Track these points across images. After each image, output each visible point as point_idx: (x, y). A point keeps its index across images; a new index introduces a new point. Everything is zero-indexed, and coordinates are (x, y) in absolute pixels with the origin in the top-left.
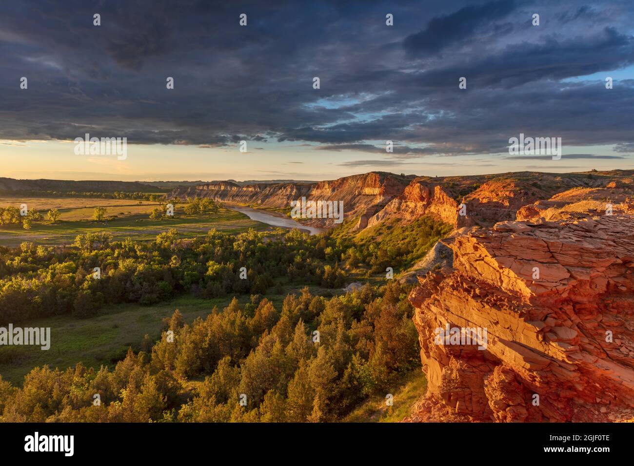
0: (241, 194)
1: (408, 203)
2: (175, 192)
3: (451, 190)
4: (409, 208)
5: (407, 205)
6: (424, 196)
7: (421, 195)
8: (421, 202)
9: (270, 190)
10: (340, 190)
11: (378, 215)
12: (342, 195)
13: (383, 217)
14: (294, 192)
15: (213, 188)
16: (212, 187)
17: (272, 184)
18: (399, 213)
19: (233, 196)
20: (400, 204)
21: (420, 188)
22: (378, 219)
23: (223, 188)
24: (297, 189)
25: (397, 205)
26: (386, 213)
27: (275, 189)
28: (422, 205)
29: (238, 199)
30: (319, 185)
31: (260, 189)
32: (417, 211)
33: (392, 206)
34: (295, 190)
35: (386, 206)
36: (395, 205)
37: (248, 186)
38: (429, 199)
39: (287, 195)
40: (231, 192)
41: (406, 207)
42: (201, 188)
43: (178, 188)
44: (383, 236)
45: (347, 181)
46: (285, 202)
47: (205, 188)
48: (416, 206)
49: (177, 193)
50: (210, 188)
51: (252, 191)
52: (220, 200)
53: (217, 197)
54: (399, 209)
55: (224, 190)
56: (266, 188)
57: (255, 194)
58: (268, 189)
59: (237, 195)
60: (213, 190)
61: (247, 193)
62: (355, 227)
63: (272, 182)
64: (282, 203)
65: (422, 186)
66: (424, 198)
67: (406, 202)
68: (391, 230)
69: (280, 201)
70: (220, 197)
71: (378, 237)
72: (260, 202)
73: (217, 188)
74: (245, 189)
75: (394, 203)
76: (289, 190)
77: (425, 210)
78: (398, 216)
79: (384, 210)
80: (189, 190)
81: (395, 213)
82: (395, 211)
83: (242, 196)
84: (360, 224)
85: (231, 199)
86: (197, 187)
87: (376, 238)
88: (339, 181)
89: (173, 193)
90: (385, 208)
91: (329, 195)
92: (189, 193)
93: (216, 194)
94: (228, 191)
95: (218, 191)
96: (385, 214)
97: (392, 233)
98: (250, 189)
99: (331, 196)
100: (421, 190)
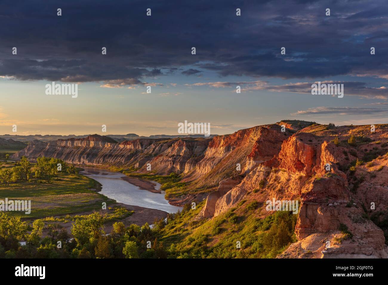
0: (116, 153)
1: (280, 173)
2: (29, 150)
3: (346, 149)
4: (279, 183)
5: (276, 177)
6: (302, 161)
7: (297, 159)
8: (297, 173)
9: (155, 148)
10: (237, 148)
11: (230, 194)
12: (238, 157)
13: (237, 199)
14: (183, 151)
15: (80, 145)
16: (77, 144)
17: (160, 140)
18: (262, 193)
19: (105, 156)
20: (267, 174)
21: (296, 146)
22: (228, 202)
23: (92, 144)
24: (188, 147)
25: (261, 178)
26: (243, 191)
27: (162, 146)
28: (297, 177)
29: (111, 161)
30: (214, 142)
31: (142, 146)
32: (289, 189)
33: (255, 178)
34: (184, 149)
35: (245, 179)
36: (258, 176)
37: (126, 142)
38: (312, 166)
39: (173, 156)
40: (102, 151)
41: (275, 180)
42: (63, 144)
43: (33, 144)
44: (224, 235)
45: (248, 135)
46: (169, 167)
47: (69, 144)
48: (288, 180)
49: (31, 151)
50: (75, 144)
51: (131, 150)
52: (87, 162)
53: (84, 158)
54: (263, 184)
55: (93, 148)
56: (150, 144)
57: (135, 154)
58: (153, 146)
59: (110, 155)
60: (78, 148)
61: (124, 152)
62: (199, 215)
63: (160, 137)
64: (165, 168)
65: (299, 142)
66: (303, 165)
67: (276, 171)
68: (241, 224)
69: (163, 165)
70: (87, 158)
71: (217, 236)
72: (137, 165)
73: (84, 145)
74: (121, 146)
75: (257, 174)
76: (177, 148)
77: (301, 188)
78: (259, 198)
79: (240, 185)
80: (48, 147)
81: (256, 191)
82: (258, 188)
83: (117, 156)
84: (207, 209)
85: (101, 160)
86: (58, 143)
87: (212, 240)
88: (237, 135)
89: (26, 151)
90: (243, 182)
91: (221, 156)
92: (48, 151)
93: (82, 154)
94: (98, 149)
95: (85, 149)
96: (241, 193)
97: (240, 229)
98: (128, 147)
99: (223, 158)
100: (297, 149)
